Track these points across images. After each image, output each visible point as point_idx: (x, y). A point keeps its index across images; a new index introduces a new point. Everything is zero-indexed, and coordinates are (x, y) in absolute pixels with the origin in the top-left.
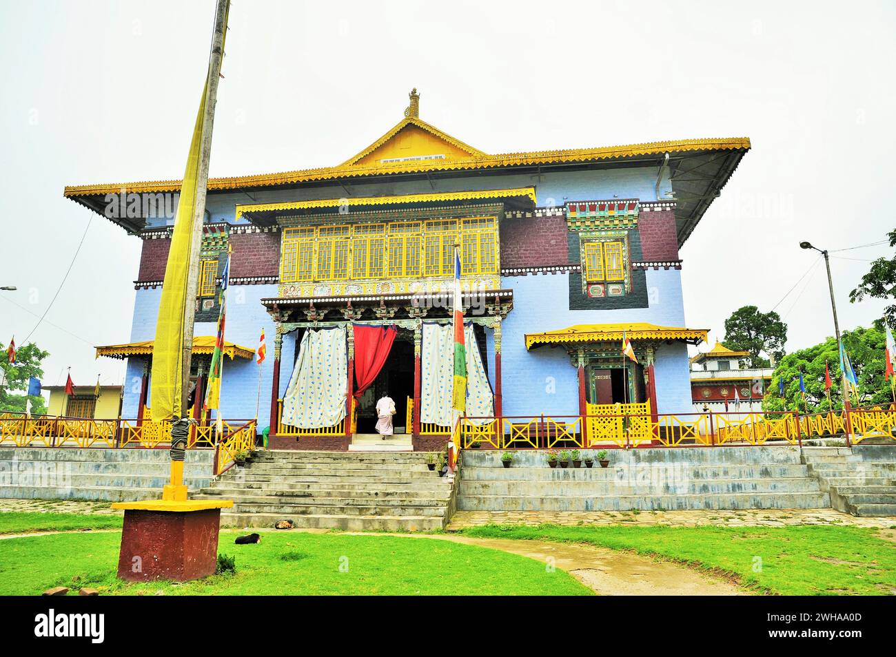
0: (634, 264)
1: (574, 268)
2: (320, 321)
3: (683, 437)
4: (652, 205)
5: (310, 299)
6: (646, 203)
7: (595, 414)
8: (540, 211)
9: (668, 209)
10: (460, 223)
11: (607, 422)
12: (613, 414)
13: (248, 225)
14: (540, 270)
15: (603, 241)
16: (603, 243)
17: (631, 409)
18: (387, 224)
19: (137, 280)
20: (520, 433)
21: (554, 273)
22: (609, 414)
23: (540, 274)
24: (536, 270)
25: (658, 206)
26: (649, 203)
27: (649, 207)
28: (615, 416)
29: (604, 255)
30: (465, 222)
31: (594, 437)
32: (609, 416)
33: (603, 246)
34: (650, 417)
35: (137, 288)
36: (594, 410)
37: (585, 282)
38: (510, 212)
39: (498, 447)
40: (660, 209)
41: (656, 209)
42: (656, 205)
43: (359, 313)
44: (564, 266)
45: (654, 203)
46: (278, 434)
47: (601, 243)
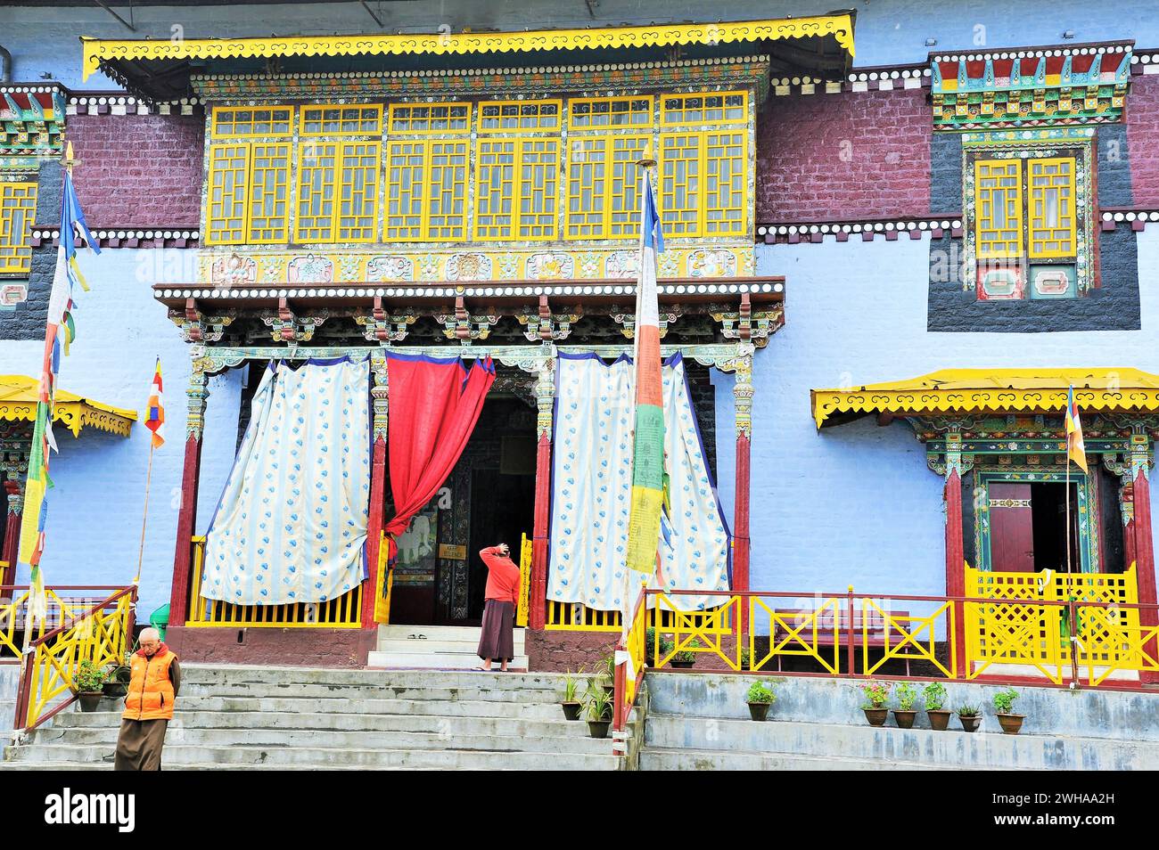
0: (1107, 217)
1: (945, 225)
2: (303, 344)
5: (278, 288)
6: (1151, 53)
7: (987, 595)
8: (863, 77)
10: (657, 108)
11: (1018, 617)
12: (1036, 597)
13: (117, 95)
14: (857, 228)
15: (1025, 155)
16: (1024, 161)
17: (1085, 588)
18: (475, 106)
20: (793, 635)
21: (891, 237)
22: (1024, 597)
23: (856, 239)
24: (847, 229)
28: (1041, 603)
29: (1025, 192)
30: (669, 105)
31: (984, 652)
32: (1024, 603)
33: (1025, 168)
34: (1136, 611)
36: (985, 585)
37: (972, 263)
38: (785, 81)
39: (739, 668)
43: (402, 326)
44: (917, 221)
46: (190, 625)
47: (1019, 162)
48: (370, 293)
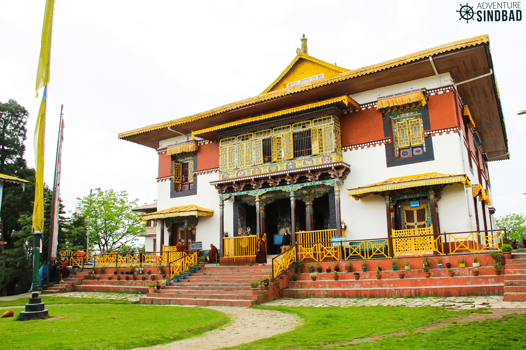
0: (425, 133)
1: (387, 141)
3: (457, 249)
4: (436, 91)
5: (233, 179)
6: (431, 90)
7: (397, 236)
8: (364, 106)
9: (448, 91)
10: (312, 123)
11: (401, 241)
12: (409, 235)
13: (202, 140)
14: (366, 144)
15: (408, 119)
16: (408, 121)
17: (426, 231)
19: (157, 177)
20: (355, 250)
21: (374, 145)
22: (406, 236)
23: (366, 147)
25: (440, 91)
26: (434, 89)
27: (434, 92)
28: (410, 237)
29: (409, 129)
32: (406, 237)
33: (408, 122)
34: (433, 236)
35: (158, 181)
36: (397, 234)
37: (397, 149)
38: (346, 110)
39: (317, 261)
40: (442, 92)
41: (439, 93)
42: (438, 90)
44: (380, 141)
45: (437, 89)
46: (224, 257)
47: (406, 121)
48: (251, 178)
